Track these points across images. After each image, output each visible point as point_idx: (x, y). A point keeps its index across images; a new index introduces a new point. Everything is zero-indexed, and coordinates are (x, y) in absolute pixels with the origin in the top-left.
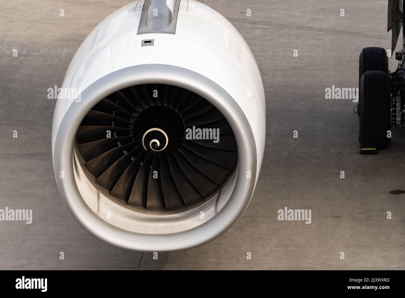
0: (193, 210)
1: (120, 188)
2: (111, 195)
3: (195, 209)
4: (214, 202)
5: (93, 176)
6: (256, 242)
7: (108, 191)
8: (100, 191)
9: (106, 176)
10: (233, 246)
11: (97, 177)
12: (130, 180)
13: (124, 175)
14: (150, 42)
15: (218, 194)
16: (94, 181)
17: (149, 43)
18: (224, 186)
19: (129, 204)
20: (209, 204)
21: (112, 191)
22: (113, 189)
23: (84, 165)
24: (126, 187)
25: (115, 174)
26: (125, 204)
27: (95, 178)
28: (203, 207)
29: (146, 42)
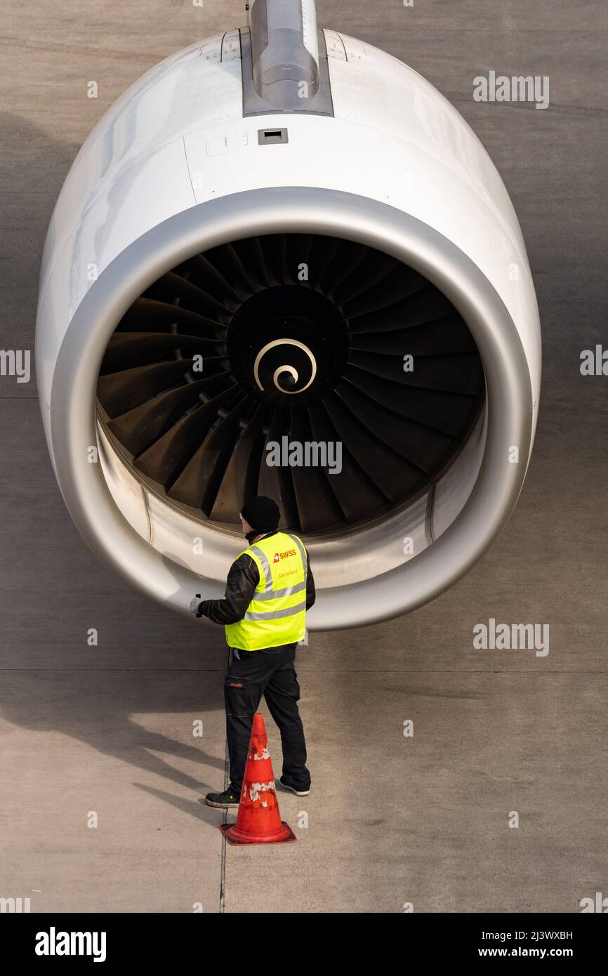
0: (367, 532)
1: (191, 480)
2: (170, 496)
3: (374, 530)
4: (419, 515)
5: (129, 453)
6: (493, 610)
7: (162, 488)
8: (145, 486)
9: (158, 453)
10: (440, 620)
11: (137, 456)
12: (215, 461)
13: (201, 452)
14: (278, 134)
15: (426, 495)
16: (131, 463)
17: (277, 137)
18: (441, 477)
19: (212, 520)
20: (410, 518)
21: (173, 488)
22: (177, 483)
23: (108, 424)
24: (206, 477)
25: (181, 448)
26: (204, 519)
27: (133, 457)
28: (392, 526)
29: (267, 134)
